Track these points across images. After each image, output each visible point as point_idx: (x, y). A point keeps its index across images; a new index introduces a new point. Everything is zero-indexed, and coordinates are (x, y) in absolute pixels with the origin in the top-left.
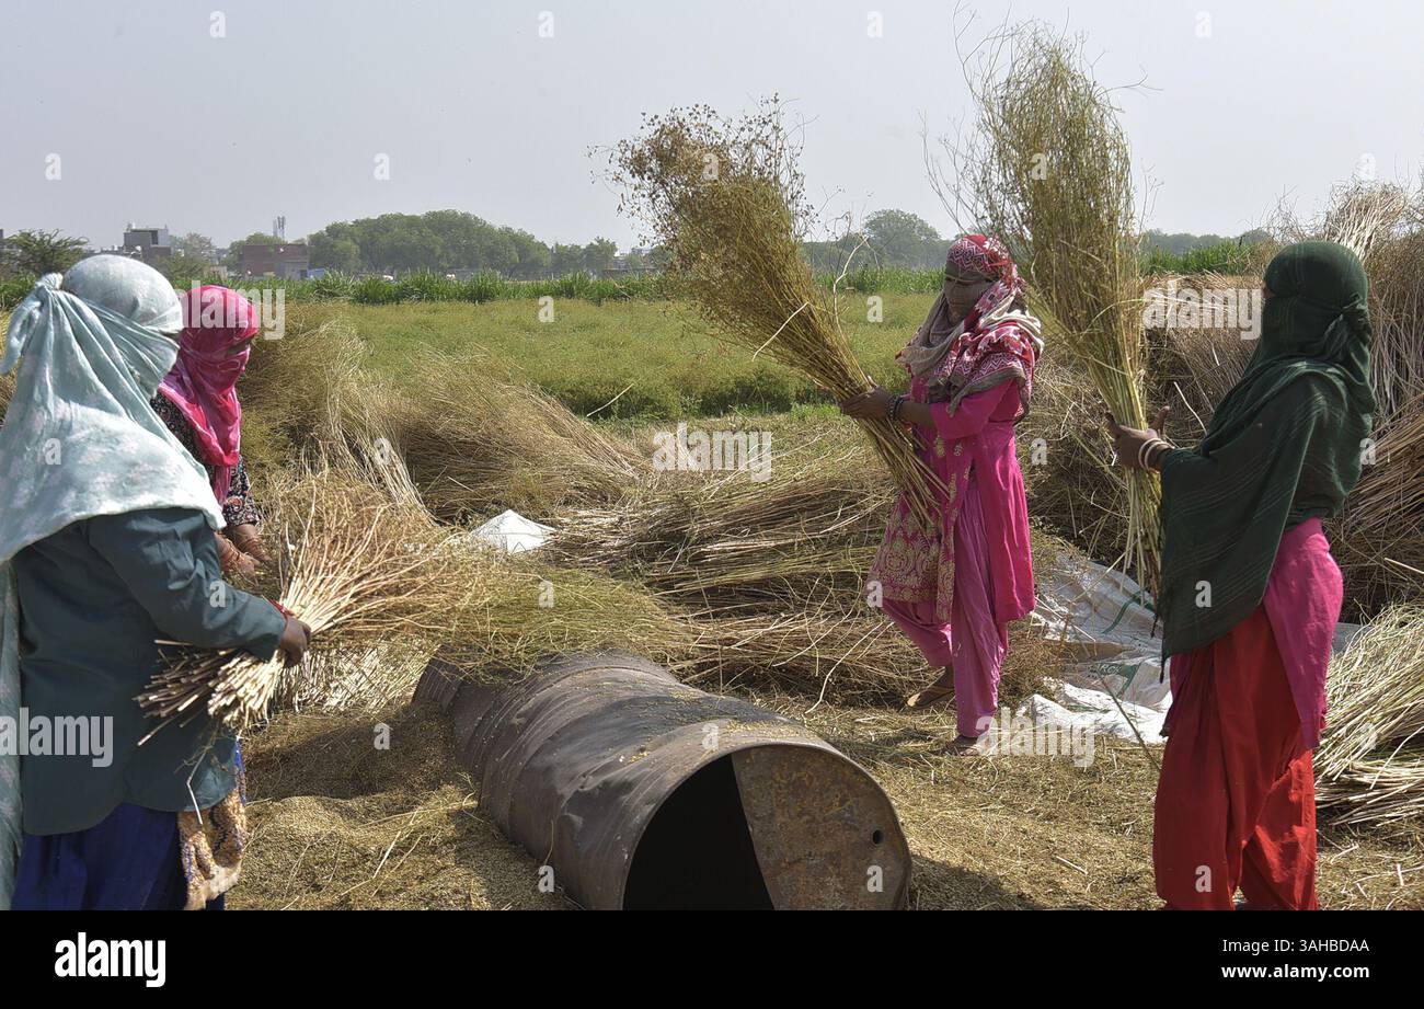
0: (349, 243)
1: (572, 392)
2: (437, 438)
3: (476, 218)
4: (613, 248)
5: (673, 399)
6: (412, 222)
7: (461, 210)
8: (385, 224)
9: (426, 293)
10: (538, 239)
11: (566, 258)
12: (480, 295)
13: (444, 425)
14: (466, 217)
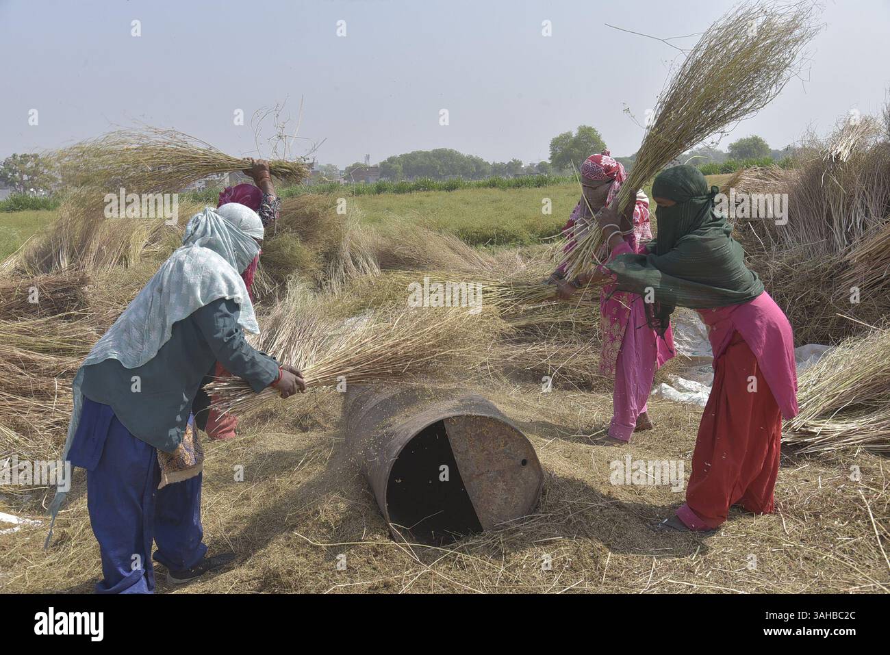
0: (398, 165)
1: (476, 233)
2: (395, 256)
3: (456, 152)
4: (520, 163)
5: (526, 235)
6: (426, 154)
7: (449, 148)
8: (413, 156)
9: (426, 187)
10: (485, 160)
11: (498, 169)
12: (451, 188)
13: (398, 250)
14: (451, 151)
